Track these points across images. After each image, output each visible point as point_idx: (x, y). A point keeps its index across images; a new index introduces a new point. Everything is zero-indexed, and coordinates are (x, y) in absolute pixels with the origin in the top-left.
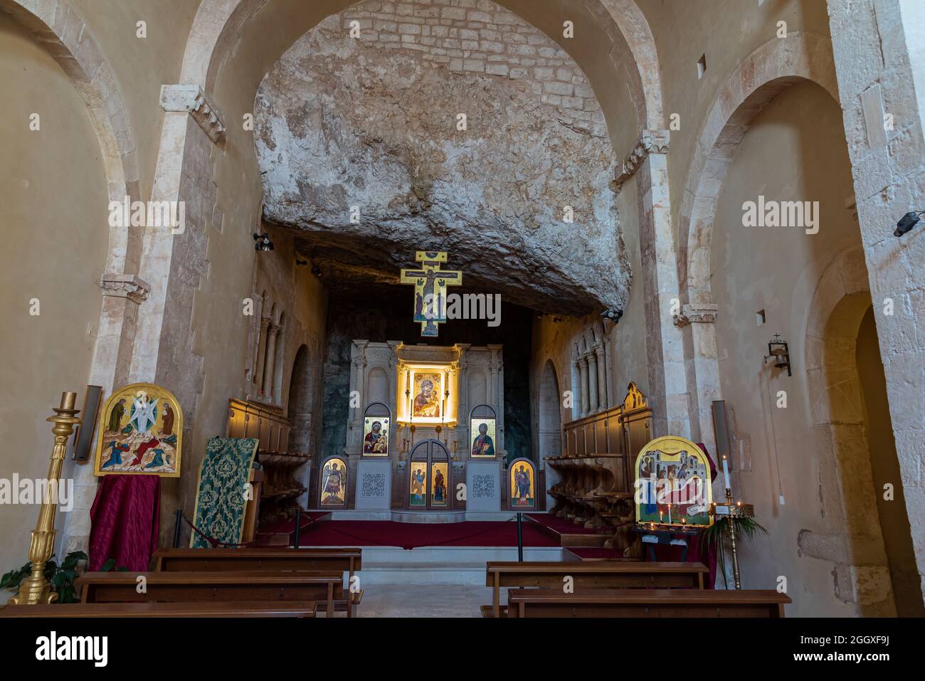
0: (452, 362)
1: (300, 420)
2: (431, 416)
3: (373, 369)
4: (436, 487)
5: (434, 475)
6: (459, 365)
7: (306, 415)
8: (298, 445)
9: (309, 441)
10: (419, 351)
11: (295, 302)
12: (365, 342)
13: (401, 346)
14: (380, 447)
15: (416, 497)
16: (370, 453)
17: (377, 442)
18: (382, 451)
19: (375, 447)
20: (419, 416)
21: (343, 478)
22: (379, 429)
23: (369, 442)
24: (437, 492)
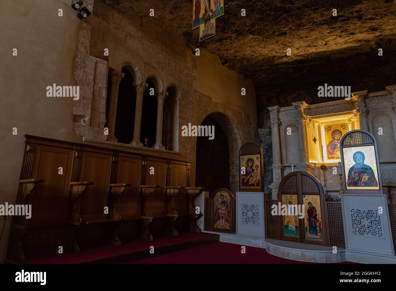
0: (353, 111)
3: (287, 126)
5: (305, 207)
6: (359, 111)
10: (322, 107)
11: (195, 81)
12: (276, 107)
13: (305, 105)
14: (254, 181)
15: (289, 228)
16: (246, 186)
17: (251, 176)
18: (255, 184)
19: (250, 181)
20: (333, 158)
21: (229, 207)
22: (253, 165)
23: (245, 177)
24: (311, 225)
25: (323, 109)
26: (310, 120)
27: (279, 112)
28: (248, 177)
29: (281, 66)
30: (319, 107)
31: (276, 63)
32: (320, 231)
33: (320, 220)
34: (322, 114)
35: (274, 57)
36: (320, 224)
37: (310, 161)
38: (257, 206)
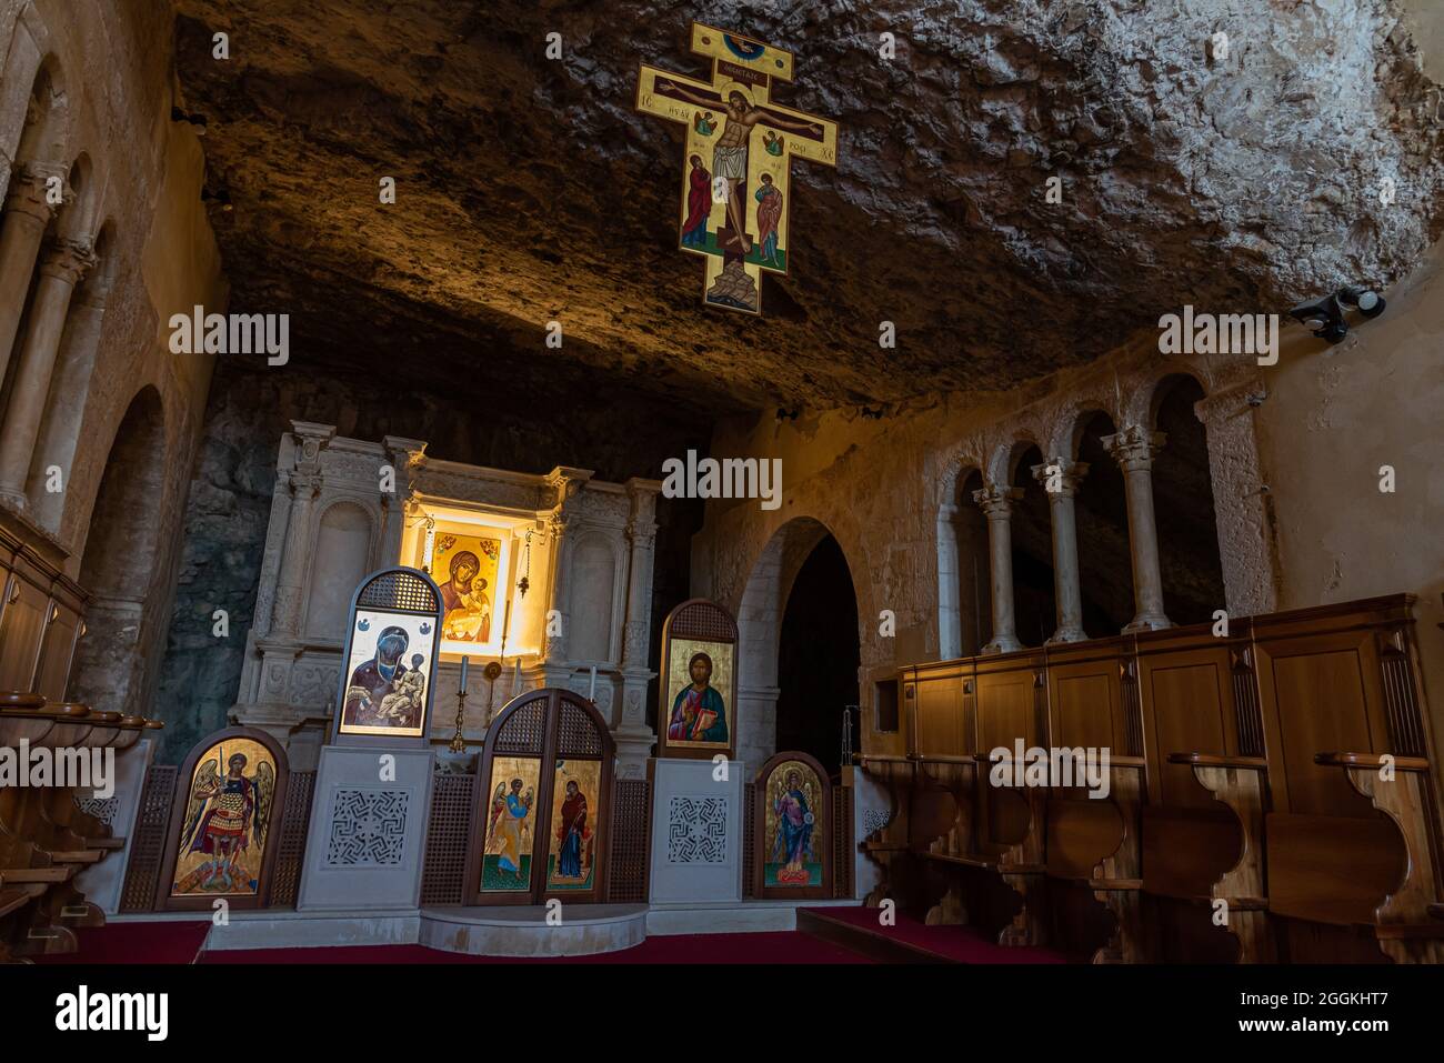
14: (399, 707)
15: (501, 865)
18: (403, 719)
23: (361, 691)
24: (565, 849)
28: (378, 691)
36: (590, 847)
38: (404, 796)
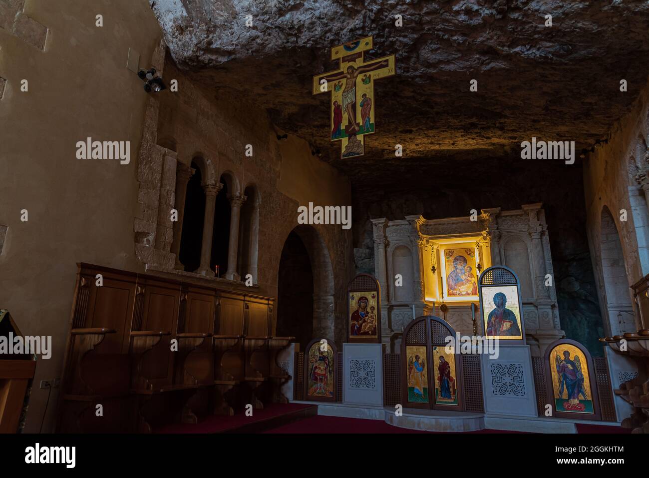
0: (482, 232)
1: (324, 303)
2: (468, 294)
3: (397, 248)
4: (441, 379)
5: (437, 362)
6: (489, 233)
7: (329, 297)
8: (324, 329)
9: (333, 324)
10: (444, 224)
11: (279, 178)
12: (383, 220)
13: (421, 220)
14: (369, 328)
15: (415, 391)
16: (357, 335)
17: (365, 321)
18: (370, 332)
19: (363, 327)
20: (453, 294)
21: (330, 365)
22: (367, 306)
23: (355, 322)
24: (442, 386)
25: (445, 226)
26: (427, 242)
27: (386, 226)
28: (360, 322)
29: (390, 162)
30: (439, 224)
31: (385, 158)
32: (454, 393)
33: (455, 378)
34: (442, 234)
35: (383, 150)
37: (427, 299)
38: (373, 362)
